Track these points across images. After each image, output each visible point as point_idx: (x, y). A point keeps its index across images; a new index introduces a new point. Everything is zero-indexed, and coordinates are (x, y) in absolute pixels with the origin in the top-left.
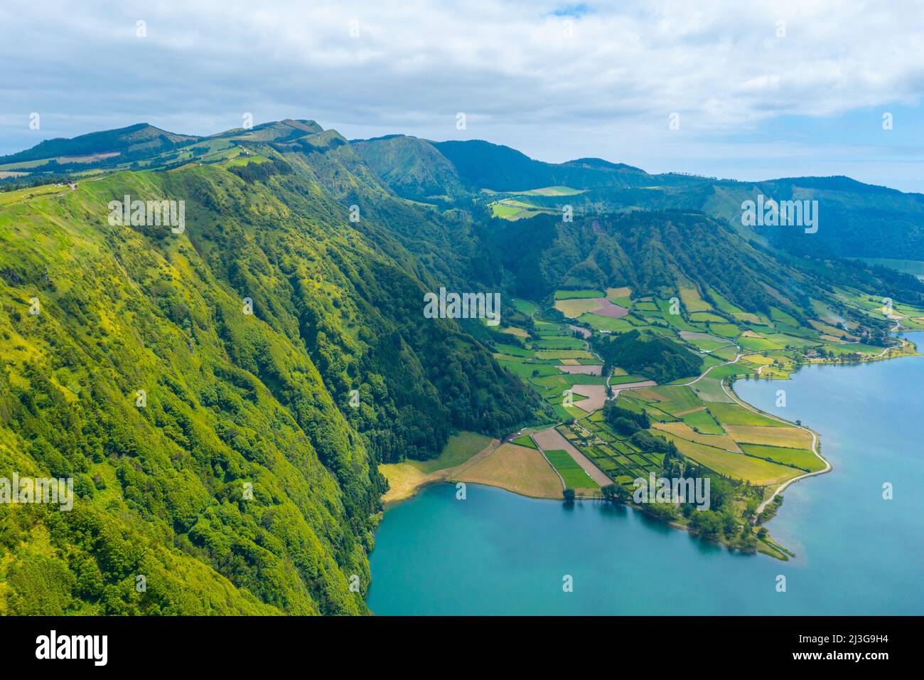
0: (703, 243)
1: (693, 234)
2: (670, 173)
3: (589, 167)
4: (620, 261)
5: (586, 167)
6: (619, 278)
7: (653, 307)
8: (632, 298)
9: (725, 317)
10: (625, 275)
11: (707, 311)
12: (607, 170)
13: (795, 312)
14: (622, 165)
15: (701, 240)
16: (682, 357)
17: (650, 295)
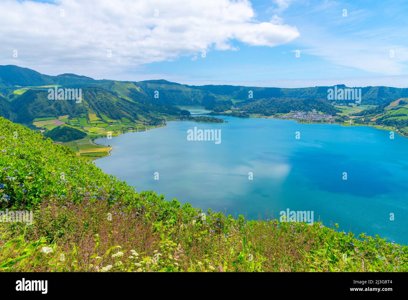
0: (101, 98)
1: (97, 95)
2: (104, 80)
3: (69, 77)
4: (65, 106)
5: (67, 77)
6: (64, 112)
7: (77, 120)
8: (69, 118)
9: (104, 121)
10: (67, 111)
11: (98, 120)
12: (77, 78)
13: (130, 118)
14: (83, 76)
15: (100, 97)
16: (75, 133)
17: (76, 117)
